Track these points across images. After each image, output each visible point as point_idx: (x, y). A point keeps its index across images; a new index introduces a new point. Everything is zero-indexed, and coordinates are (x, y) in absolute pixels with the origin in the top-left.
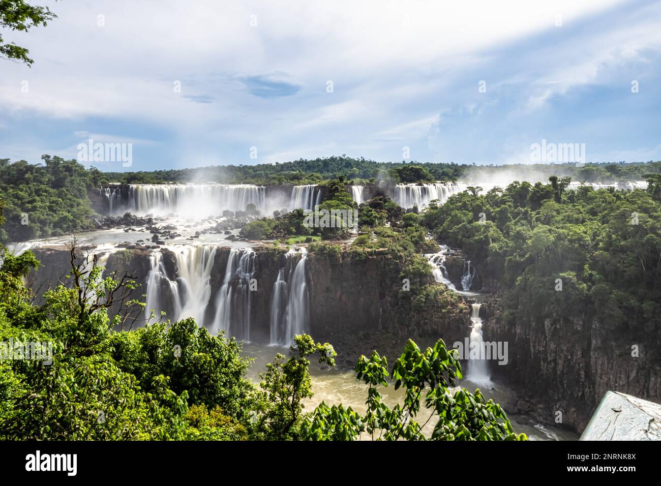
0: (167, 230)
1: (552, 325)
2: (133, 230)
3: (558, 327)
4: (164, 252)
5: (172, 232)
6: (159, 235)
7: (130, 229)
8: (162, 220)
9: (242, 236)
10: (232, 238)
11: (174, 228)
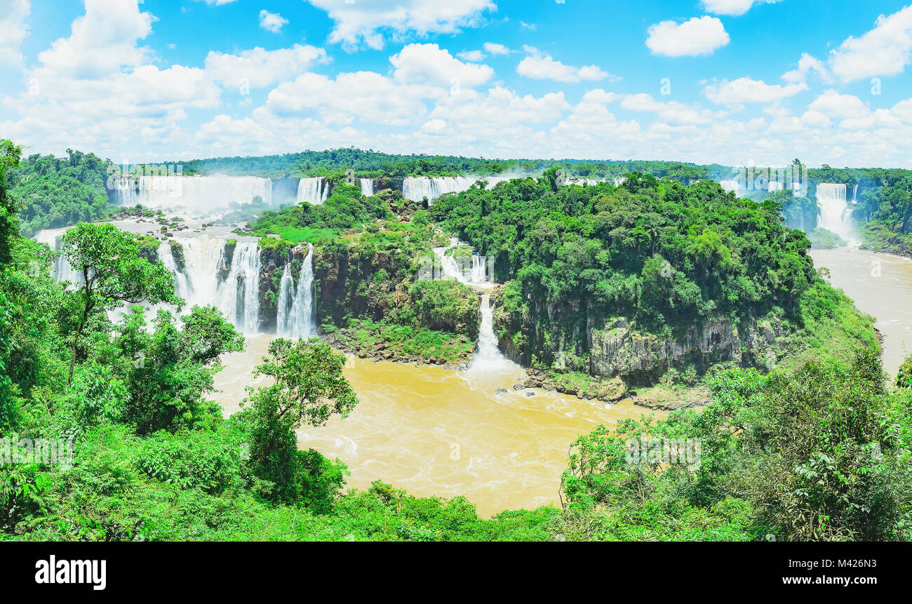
0: (175, 222)
1: (554, 309)
2: (144, 221)
3: (559, 311)
4: (173, 244)
5: (180, 224)
6: (168, 227)
7: (141, 220)
8: (171, 211)
9: (249, 229)
10: (238, 232)
11: (182, 220)
